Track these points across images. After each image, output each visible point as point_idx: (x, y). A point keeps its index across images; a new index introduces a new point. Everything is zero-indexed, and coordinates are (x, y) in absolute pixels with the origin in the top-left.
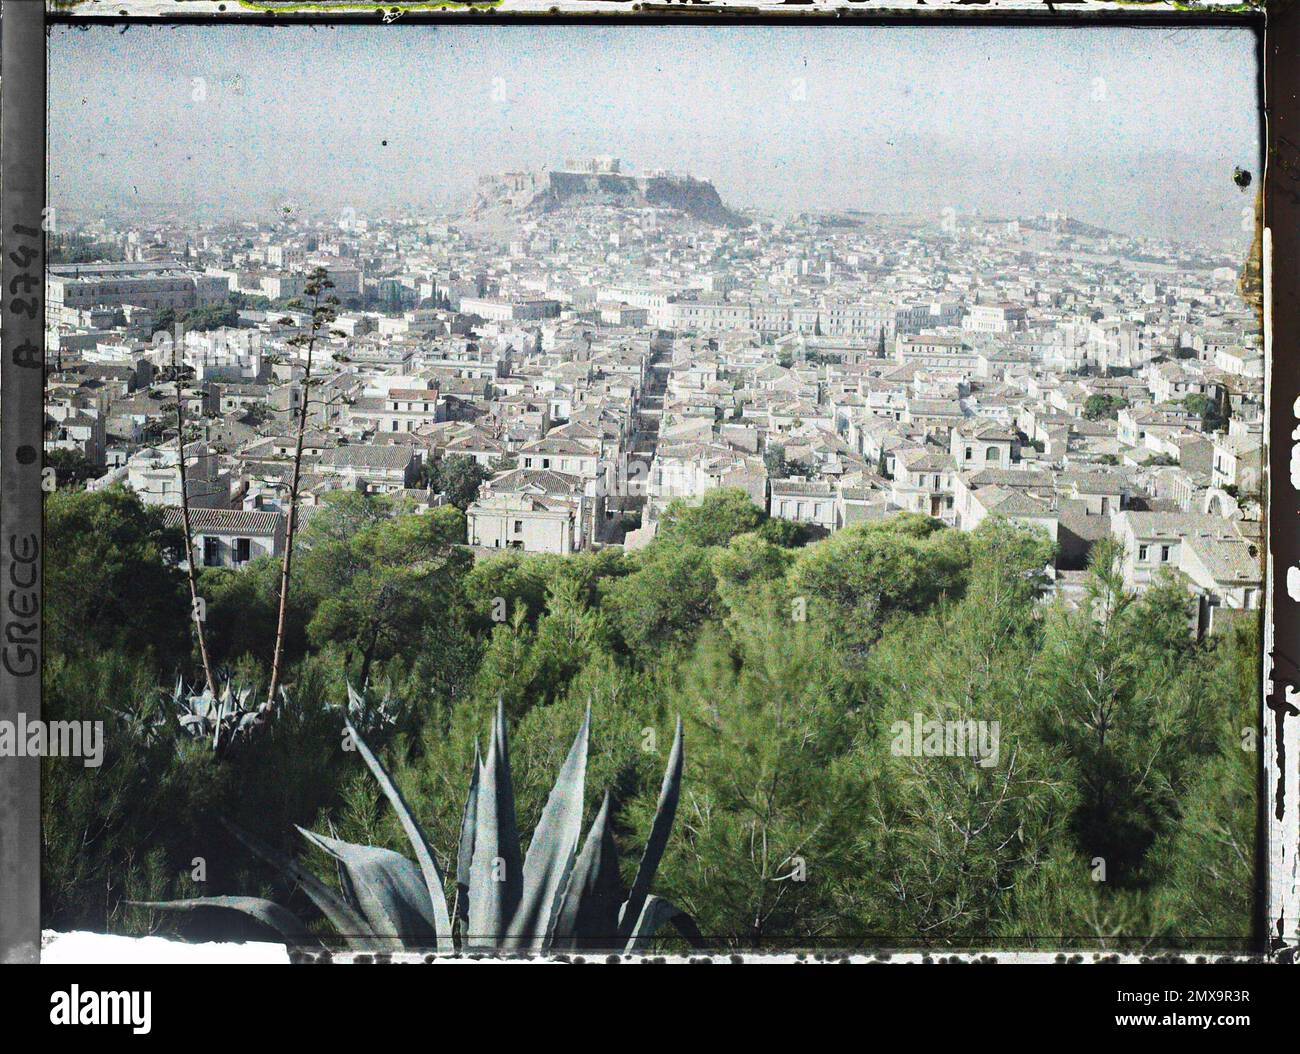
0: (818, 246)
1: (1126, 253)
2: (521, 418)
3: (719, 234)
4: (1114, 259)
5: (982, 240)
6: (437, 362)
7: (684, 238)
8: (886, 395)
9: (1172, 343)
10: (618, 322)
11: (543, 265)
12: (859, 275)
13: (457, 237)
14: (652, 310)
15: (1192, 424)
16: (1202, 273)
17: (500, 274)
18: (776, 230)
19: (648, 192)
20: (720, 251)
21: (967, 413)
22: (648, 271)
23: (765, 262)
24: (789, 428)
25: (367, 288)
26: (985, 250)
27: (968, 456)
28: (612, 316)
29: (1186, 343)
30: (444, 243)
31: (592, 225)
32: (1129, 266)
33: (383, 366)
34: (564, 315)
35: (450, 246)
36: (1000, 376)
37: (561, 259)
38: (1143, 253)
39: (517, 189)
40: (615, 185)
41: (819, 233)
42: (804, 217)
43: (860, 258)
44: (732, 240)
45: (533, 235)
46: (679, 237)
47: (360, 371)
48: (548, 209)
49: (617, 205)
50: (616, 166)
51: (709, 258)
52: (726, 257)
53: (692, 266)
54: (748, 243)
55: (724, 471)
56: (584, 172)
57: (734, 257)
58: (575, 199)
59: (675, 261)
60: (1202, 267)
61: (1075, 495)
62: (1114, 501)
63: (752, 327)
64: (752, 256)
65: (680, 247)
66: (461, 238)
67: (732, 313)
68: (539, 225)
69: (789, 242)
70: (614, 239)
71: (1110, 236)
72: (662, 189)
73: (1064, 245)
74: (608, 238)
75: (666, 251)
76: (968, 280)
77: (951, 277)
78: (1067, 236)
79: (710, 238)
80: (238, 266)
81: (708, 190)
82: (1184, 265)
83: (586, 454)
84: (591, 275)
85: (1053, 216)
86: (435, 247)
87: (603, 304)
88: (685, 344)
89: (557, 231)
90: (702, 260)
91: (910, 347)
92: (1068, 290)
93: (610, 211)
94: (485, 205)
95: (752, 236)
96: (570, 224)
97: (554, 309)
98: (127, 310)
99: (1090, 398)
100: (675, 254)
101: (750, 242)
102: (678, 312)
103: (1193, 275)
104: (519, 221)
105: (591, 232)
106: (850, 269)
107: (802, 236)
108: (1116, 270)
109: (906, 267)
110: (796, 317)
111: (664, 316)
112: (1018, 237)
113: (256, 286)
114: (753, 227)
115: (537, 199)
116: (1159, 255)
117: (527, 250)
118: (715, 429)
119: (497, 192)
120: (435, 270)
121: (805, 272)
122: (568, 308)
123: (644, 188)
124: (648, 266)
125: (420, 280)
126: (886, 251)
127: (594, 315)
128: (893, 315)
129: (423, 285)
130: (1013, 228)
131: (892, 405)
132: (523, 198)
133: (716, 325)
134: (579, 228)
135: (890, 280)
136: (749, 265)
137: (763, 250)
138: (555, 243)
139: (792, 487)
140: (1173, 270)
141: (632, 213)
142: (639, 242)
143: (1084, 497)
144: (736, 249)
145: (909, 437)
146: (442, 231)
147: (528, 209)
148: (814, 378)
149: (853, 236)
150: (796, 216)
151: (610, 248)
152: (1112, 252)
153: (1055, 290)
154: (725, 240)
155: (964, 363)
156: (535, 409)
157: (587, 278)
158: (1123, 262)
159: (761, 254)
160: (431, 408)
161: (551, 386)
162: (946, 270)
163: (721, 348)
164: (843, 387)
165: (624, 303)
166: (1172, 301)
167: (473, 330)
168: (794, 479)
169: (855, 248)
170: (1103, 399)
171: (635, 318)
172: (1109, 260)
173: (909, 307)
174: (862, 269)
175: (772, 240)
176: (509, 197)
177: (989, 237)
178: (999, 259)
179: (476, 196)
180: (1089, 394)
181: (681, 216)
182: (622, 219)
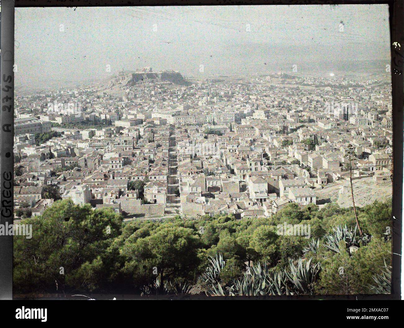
0: (212, 89)
1: (300, 83)
2: (143, 162)
3: (183, 88)
4: (297, 86)
5: (259, 82)
6: (117, 146)
7: (173, 91)
8: (232, 146)
9: (308, 118)
10: (159, 124)
11: (134, 104)
12: (224, 98)
13: (106, 95)
14: (168, 119)
15: (306, 148)
16: (322, 88)
17: (123, 108)
18: (200, 85)
19: (161, 77)
20: (184, 94)
21: (252, 150)
22: (164, 103)
23: (197, 96)
24: (208, 158)
25: (87, 118)
26: (260, 86)
27: (251, 165)
28: (157, 122)
29: (312, 118)
30: (103, 98)
31: (146, 89)
32: (301, 87)
33: (102, 147)
34: (144, 123)
35: (105, 99)
36: (262, 135)
37: (138, 101)
38: (306, 83)
39: (123, 80)
40: (151, 76)
41: (212, 85)
42: (207, 80)
43: (224, 92)
44: (187, 90)
45: (129, 93)
46: (172, 91)
47: (97, 150)
48: (133, 85)
49: (152, 82)
50: (151, 69)
51: (181, 97)
52: (186, 96)
53: (176, 99)
54: (192, 91)
55: (196, 178)
56: (142, 73)
57: (188, 95)
58: (140, 81)
59: (171, 98)
60: (322, 86)
61: (272, 176)
62: (280, 177)
63: (196, 121)
64: (193, 95)
65: (172, 94)
66: (108, 96)
67: (190, 118)
68: (130, 90)
69: (203, 89)
70: (153, 93)
71: (296, 78)
72: (166, 76)
73: (283, 82)
74: (151, 93)
75: (168, 95)
76: (255, 97)
77: (251, 97)
78: (283, 79)
79: (180, 90)
80: (48, 114)
81: (179, 75)
82: (316, 87)
83: (164, 175)
84: (148, 106)
85: (279, 73)
86: (101, 99)
87: (154, 118)
88: (179, 131)
89: (136, 91)
90: (179, 98)
91: (238, 129)
92: (283, 99)
93: (151, 84)
94: (114, 85)
95: (192, 88)
96: (139, 89)
97: (141, 122)
98: (28, 135)
99: (283, 141)
100: (171, 96)
101: (192, 90)
102: (175, 119)
103: (319, 89)
104: (124, 89)
105: (146, 91)
106: (221, 97)
107: (207, 86)
108: (297, 89)
109: (237, 94)
110: (207, 118)
111: (171, 120)
112: (270, 80)
113: (54, 119)
114: (193, 85)
115: (129, 82)
116: (310, 83)
117: (128, 99)
118: (191, 162)
119: (117, 81)
120: (103, 109)
121: (209, 100)
122: (145, 121)
123: (160, 76)
124: (164, 101)
125: (100, 113)
126: (232, 89)
127: (152, 122)
128: (234, 115)
129: (102, 115)
130: (268, 78)
131: (234, 148)
132: (124, 82)
133: (186, 122)
134: (142, 90)
135: (233, 99)
136: (193, 98)
137: (196, 92)
138: (135, 95)
139: (211, 178)
140: (314, 88)
141: (157, 84)
142: (160, 93)
143: (274, 177)
144: (188, 93)
145: (238, 158)
146: (102, 95)
147: (126, 85)
148: (214, 140)
149: (221, 85)
150: (205, 80)
151: (152, 96)
152: (297, 83)
153: (279, 100)
154: (185, 90)
155: (252, 132)
156: (146, 159)
157: (147, 108)
158: (300, 86)
159: (196, 94)
160: (121, 162)
161: (148, 150)
162: (249, 94)
163: (189, 131)
164: (221, 143)
165: (160, 118)
166: (311, 101)
167: (121, 131)
168: (211, 176)
169: (223, 89)
170: (286, 141)
171: (163, 122)
172: (295, 86)
173: (238, 112)
174: (225, 96)
175: (199, 89)
176: (120, 82)
177: (261, 81)
178: (264, 89)
179: (110, 82)
180: (283, 140)
181: (171, 84)
182: (155, 86)
